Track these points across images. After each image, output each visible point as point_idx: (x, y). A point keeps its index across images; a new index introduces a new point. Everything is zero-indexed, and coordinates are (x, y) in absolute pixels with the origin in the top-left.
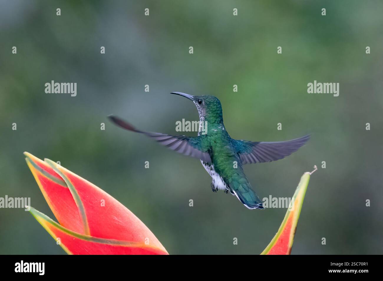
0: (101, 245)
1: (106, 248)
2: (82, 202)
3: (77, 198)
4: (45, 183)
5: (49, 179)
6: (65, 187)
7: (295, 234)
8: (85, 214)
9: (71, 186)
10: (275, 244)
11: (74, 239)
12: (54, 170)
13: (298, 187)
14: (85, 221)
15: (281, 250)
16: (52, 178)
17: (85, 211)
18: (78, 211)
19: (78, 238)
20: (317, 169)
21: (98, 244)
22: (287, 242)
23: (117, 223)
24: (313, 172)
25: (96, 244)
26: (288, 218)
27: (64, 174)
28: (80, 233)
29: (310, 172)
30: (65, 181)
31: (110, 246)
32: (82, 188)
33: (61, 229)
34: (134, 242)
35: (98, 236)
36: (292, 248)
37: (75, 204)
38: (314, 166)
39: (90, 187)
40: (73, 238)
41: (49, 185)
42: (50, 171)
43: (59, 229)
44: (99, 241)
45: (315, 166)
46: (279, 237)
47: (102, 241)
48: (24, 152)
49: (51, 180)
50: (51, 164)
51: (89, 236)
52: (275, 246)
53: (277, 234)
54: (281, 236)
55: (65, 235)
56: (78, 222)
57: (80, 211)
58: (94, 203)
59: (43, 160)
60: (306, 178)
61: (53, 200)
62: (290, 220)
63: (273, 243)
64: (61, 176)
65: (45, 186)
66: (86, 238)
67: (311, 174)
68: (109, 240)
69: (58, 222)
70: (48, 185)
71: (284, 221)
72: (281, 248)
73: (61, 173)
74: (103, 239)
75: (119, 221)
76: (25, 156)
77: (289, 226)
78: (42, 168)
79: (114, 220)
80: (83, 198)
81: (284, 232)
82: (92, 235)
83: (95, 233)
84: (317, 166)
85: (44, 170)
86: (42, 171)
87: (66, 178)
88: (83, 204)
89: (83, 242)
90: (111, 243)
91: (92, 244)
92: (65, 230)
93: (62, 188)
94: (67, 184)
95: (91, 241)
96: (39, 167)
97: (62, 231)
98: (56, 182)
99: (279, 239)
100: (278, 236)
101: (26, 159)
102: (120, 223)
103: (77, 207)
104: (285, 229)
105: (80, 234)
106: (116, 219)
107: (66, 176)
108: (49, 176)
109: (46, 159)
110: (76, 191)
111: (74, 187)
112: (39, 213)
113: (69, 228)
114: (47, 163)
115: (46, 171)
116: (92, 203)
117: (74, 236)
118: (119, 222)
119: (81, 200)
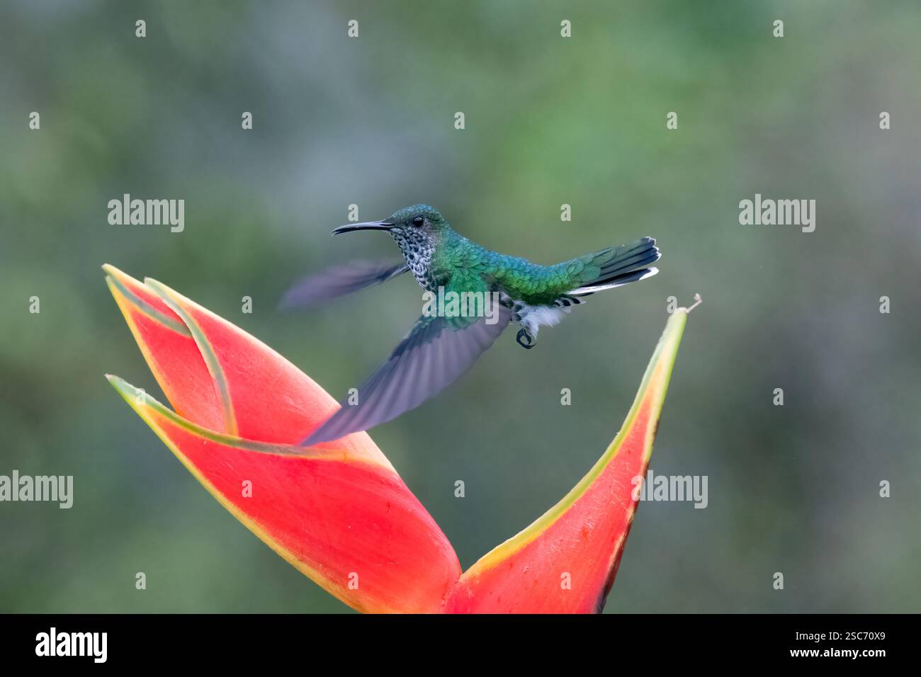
0: (261, 457)
1: (270, 462)
2: (221, 367)
3: (212, 358)
4: (146, 329)
5: (153, 319)
6: (188, 336)
7: (656, 434)
8: (228, 392)
9: (199, 335)
10: (615, 454)
11: (205, 443)
12: (165, 301)
13: (661, 339)
14: (227, 406)
15: (628, 468)
16: (160, 318)
17: (227, 385)
18: (213, 385)
19: (213, 441)
20: (700, 301)
21: (254, 453)
22: (639, 451)
23: (293, 410)
24: (692, 307)
25: (251, 453)
26: (642, 403)
27: (184, 309)
28: (217, 431)
29: (687, 307)
30: (188, 325)
31: (279, 458)
32: (220, 340)
33: (179, 422)
34: (327, 450)
35: (253, 438)
36: (649, 462)
37: (208, 371)
38: (695, 295)
39: (238, 337)
40: (203, 441)
41: (153, 333)
42: (158, 305)
43: (174, 423)
44: (256, 447)
45: (698, 296)
46: (623, 441)
47: (261, 447)
48: (103, 264)
49: (158, 322)
50: (158, 289)
51: (237, 438)
52: (615, 460)
53: (619, 433)
54: (628, 439)
55: (186, 434)
56: (213, 409)
57: (216, 386)
58: (246, 369)
59: (143, 281)
60: (678, 319)
61: (162, 363)
62: (647, 406)
63: (611, 453)
64: (178, 313)
65: (145, 334)
66: (230, 441)
67: (688, 311)
68: (277, 445)
69: (172, 409)
70: (152, 331)
71: (633, 407)
72: (628, 463)
73: (179, 308)
74: (265, 444)
75: (297, 406)
76: (105, 274)
77: (644, 418)
78: (139, 298)
79: (287, 405)
80: (224, 359)
81: (634, 429)
82: (241, 434)
83: (248, 431)
84: (700, 294)
85: (144, 302)
86: (140, 304)
87: (189, 320)
88: (223, 372)
89: (225, 449)
90: (281, 451)
91: (241, 452)
92: (186, 425)
93: (182, 338)
94: (191, 330)
95: (239, 448)
96: (135, 295)
97: (180, 427)
98: (167, 327)
99: (624, 445)
100: (620, 439)
101: (108, 279)
102: (298, 411)
103: (211, 378)
104: (636, 425)
105: (217, 433)
106: (292, 402)
107: (189, 315)
108: (154, 315)
109: (147, 279)
110: (209, 344)
111: (205, 337)
112: (132, 389)
113: (194, 421)
114: (151, 286)
115: (147, 304)
116: (240, 369)
117: (206, 438)
118: (296, 408)
119: (218, 363)
